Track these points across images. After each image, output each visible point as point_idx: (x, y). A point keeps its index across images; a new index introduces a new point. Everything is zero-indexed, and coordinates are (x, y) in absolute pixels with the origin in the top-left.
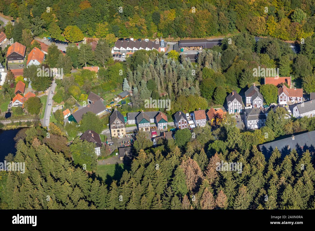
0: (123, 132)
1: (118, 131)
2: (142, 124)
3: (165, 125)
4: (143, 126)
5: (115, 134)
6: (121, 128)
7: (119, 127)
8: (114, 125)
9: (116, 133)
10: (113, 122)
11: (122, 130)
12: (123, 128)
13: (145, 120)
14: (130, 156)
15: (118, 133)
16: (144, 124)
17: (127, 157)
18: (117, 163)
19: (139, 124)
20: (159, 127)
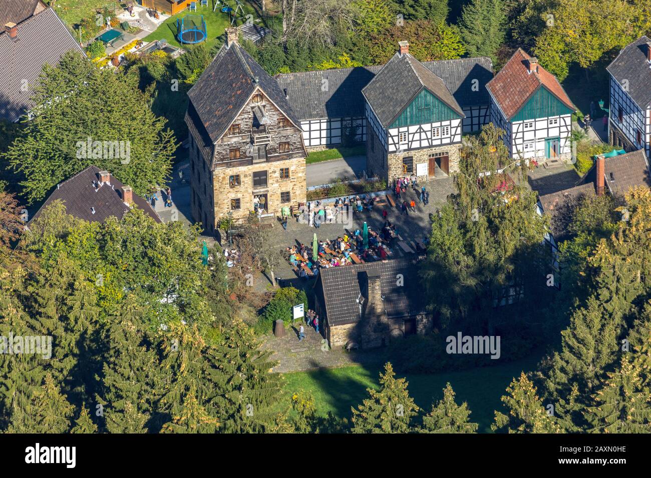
0: (287, 186)
1: (260, 179)
2: (413, 129)
3: (554, 133)
4: (416, 145)
5: (236, 204)
6: (278, 159)
7: (268, 155)
8: (234, 140)
9: (246, 193)
10: (229, 115)
11: (285, 174)
12: (290, 157)
13: (430, 98)
14: (397, 316)
15: (261, 190)
16: (427, 127)
17: (379, 323)
18: (314, 364)
19: (393, 132)
20: (518, 145)
